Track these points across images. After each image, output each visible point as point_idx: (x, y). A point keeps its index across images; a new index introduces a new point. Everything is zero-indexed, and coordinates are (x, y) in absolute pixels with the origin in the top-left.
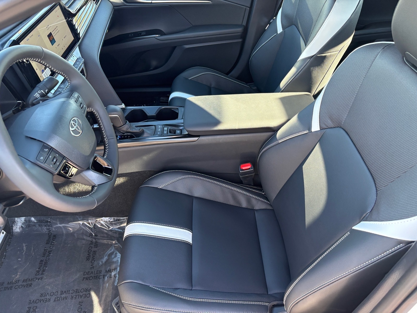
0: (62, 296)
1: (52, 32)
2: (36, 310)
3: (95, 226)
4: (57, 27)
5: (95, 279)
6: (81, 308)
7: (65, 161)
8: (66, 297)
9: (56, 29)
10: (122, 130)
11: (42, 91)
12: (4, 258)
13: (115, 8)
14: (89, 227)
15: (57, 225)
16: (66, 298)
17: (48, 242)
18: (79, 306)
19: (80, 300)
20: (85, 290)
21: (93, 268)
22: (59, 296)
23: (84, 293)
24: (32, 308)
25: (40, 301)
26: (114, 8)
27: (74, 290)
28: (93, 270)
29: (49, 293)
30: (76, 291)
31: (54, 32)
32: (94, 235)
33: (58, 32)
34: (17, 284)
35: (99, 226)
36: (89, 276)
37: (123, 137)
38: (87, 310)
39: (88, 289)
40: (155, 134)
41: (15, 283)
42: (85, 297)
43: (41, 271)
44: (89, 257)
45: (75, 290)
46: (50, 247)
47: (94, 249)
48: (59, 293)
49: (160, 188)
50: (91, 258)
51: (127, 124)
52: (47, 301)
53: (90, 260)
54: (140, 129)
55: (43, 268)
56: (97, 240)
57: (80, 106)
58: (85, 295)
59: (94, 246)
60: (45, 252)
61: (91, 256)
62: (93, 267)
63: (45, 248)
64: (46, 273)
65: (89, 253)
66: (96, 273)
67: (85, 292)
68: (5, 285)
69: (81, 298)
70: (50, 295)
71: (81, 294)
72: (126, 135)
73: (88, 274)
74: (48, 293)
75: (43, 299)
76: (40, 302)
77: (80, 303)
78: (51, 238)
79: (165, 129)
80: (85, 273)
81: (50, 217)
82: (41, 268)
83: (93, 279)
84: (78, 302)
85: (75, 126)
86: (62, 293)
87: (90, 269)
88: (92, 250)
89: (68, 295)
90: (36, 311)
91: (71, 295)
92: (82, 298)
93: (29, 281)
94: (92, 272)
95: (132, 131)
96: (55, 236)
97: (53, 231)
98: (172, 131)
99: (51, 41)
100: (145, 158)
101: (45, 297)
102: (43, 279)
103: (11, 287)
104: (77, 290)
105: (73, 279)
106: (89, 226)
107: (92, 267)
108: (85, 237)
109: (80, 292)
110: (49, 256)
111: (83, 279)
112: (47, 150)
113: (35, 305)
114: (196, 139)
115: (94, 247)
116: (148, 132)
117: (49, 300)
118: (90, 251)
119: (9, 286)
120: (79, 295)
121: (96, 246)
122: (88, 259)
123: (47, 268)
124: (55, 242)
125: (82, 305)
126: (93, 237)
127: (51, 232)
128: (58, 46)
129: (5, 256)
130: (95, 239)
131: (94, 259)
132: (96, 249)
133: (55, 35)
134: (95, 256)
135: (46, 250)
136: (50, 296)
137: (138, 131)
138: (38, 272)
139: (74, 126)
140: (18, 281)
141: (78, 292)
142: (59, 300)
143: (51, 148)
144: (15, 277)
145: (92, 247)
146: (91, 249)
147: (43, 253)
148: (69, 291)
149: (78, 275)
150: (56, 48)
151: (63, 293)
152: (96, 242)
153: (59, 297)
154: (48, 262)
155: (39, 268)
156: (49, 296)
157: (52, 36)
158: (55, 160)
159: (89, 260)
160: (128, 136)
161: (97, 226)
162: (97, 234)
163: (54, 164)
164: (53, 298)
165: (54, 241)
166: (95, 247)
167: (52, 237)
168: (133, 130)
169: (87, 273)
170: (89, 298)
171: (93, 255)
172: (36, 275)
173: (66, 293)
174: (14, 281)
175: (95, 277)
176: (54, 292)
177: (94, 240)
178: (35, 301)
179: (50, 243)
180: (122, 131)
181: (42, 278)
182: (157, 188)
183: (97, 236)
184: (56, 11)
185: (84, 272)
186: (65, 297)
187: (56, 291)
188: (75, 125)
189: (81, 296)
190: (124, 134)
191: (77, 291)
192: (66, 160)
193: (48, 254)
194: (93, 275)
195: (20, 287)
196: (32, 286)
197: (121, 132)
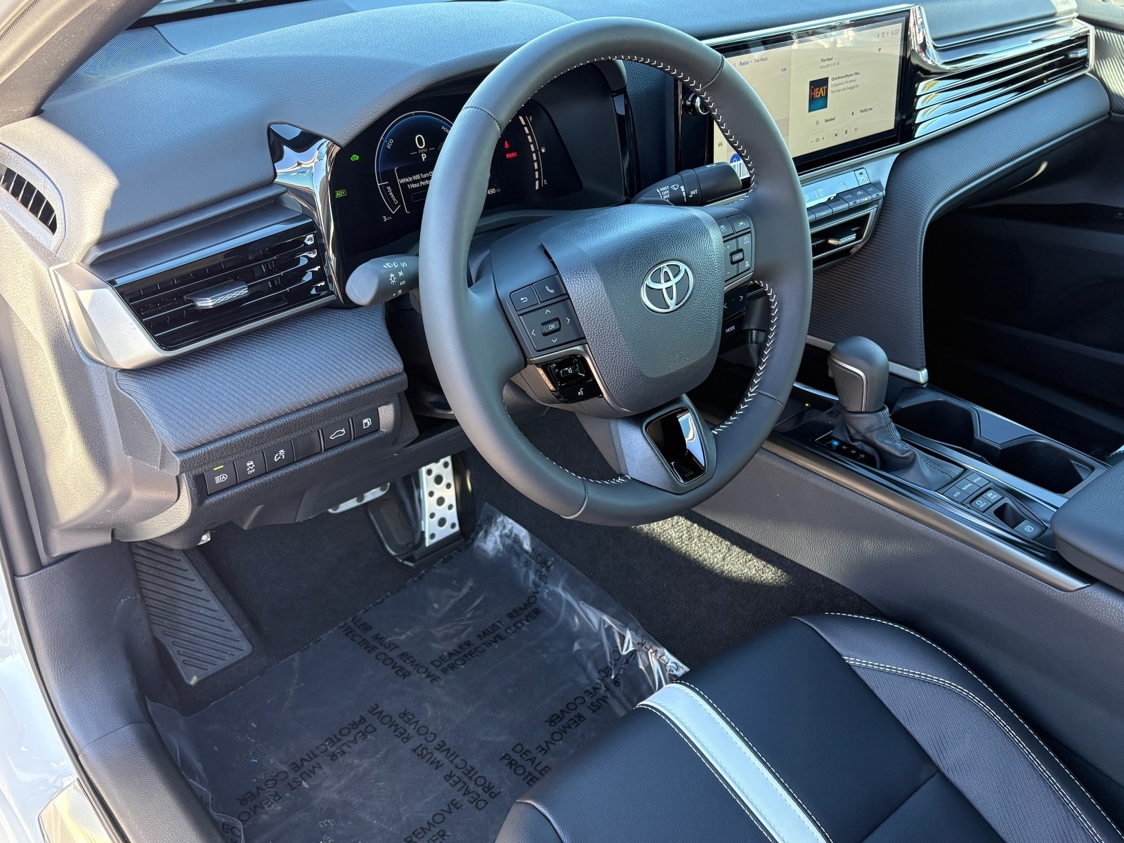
0: (435, 755)
1: (833, 79)
2: (369, 737)
3: (633, 656)
4: (857, 74)
5: (527, 780)
6: (444, 818)
7: (578, 348)
8: (440, 764)
9: (851, 78)
10: (855, 429)
11: (682, 188)
12: (415, 581)
13: (1113, 114)
14: (617, 647)
15: (557, 587)
16: (438, 765)
17: (515, 615)
18: (444, 809)
19: (459, 797)
20: (487, 784)
21: (543, 752)
22: (431, 746)
23: (480, 790)
24: (367, 724)
25: (390, 724)
26: (1109, 113)
27: (466, 763)
28: (539, 757)
29: (419, 723)
30: (469, 769)
31: (836, 82)
32: (613, 677)
33: (852, 88)
34: (387, 651)
35: (641, 667)
36: (521, 761)
37: (845, 447)
38: (449, 834)
39: (492, 790)
40: (942, 491)
41: (387, 645)
42: (472, 800)
43: (447, 663)
44: (558, 717)
45: (468, 767)
46: (509, 628)
47: (583, 710)
48: (436, 741)
49: (849, 665)
50: (560, 725)
51: (879, 417)
52: (403, 736)
53: (555, 729)
54: (908, 451)
55: (456, 661)
56: (609, 696)
57: (732, 254)
58: (476, 796)
59: (592, 704)
60: (491, 630)
61: (564, 722)
62: (546, 748)
63: (499, 622)
64: (451, 676)
65: (567, 710)
66: (539, 768)
67: (483, 789)
68: (369, 636)
69: (464, 795)
70: (418, 731)
71: (472, 786)
72: (860, 447)
73: (524, 756)
74: (417, 722)
75: (399, 727)
76: (390, 726)
77: (454, 804)
78: (526, 612)
79: (989, 494)
80: (519, 748)
81: (557, 556)
82: (455, 657)
83: (523, 777)
84: (451, 799)
85: (665, 282)
86: (440, 748)
87: (536, 748)
88: (578, 711)
89: (446, 761)
90: (366, 736)
91: (452, 767)
92: (467, 798)
93: (411, 664)
94: (535, 758)
95: (879, 443)
96: (537, 612)
97: (542, 599)
98: (1008, 515)
99: (812, 99)
100: (869, 546)
101: (407, 725)
102: (436, 683)
103: (374, 648)
104: (473, 769)
105: (485, 738)
106: (619, 645)
107: (544, 746)
108: (590, 666)
109: (474, 780)
110: (489, 644)
111: (504, 757)
112: (552, 291)
113: (377, 723)
114: (1076, 584)
115: (590, 705)
116: (927, 471)
117: (407, 738)
118: (572, 707)
119: (374, 643)
120: (466, 787)
121: (595, 708)
122: (552, 721)
123: (462, 667)
124: (527, 626)
125: (450, 813)
126: (608, 681)
127: (538, 596)
128: (826, 121)
129: (420, 578)
130: (608, 689)
131: (565, 732)
132: (587, 714)
133: (837, 91)
134: (570, 728)
135: (495, 628)
136: (416, 730)
137: (897, 454)
138: (442, 659)
139: (662, 281)
140: (394, 646)
141: (470, 775)
142: (422, 758)
143: (565, 292)
144: (397, 634)
145: (585, 701)
146: (578, 705)
147: (486, 630)
148: (458, 756)
149: (502, 738)
150: (817, 123)
151: (443, 748)
152: (604, 699)
153: (429, 751)
154: (477, 655)
155: (450, 654)
156: (414, 729)
157: (825, 88)
158: (552, 327)
159: (553, 724)
160: (860, 451)
161: (637, 661)
162: (620, 681)
163: (545, 334)
164: (417, 741)
165: (527, 621)
166: (592, 707)
167: (530, 610)
168: (886, 443)
169: (524, 751)
170: (478, 811)
171: (572, 721)
172: (432, 663)
173: (449, 755)
174: (387, 640)
175: (530, 778)
176: (431, 729)
177: (604, 689)
178: (384, 714)
179: (516, 620)
180: (852, 431)
181: (435, 679)
182: (839, 655)
183: (617, 684)
184: (881, 35)
185: (518, 742)
186: (439, 762)
187: (434, 732)
188: (670, 280)
189: (467, 793)
190: (853, 439)
191: (470, 772)
192: (585, 348)
193: (492, 639)
194: (529, 768)
195: (387, 662)
196: (406, 680)
197: (849, 432)
